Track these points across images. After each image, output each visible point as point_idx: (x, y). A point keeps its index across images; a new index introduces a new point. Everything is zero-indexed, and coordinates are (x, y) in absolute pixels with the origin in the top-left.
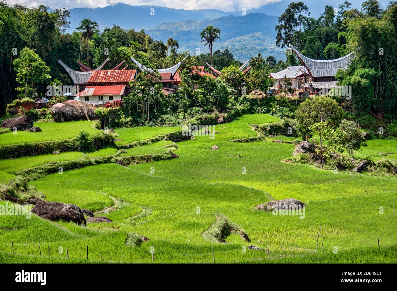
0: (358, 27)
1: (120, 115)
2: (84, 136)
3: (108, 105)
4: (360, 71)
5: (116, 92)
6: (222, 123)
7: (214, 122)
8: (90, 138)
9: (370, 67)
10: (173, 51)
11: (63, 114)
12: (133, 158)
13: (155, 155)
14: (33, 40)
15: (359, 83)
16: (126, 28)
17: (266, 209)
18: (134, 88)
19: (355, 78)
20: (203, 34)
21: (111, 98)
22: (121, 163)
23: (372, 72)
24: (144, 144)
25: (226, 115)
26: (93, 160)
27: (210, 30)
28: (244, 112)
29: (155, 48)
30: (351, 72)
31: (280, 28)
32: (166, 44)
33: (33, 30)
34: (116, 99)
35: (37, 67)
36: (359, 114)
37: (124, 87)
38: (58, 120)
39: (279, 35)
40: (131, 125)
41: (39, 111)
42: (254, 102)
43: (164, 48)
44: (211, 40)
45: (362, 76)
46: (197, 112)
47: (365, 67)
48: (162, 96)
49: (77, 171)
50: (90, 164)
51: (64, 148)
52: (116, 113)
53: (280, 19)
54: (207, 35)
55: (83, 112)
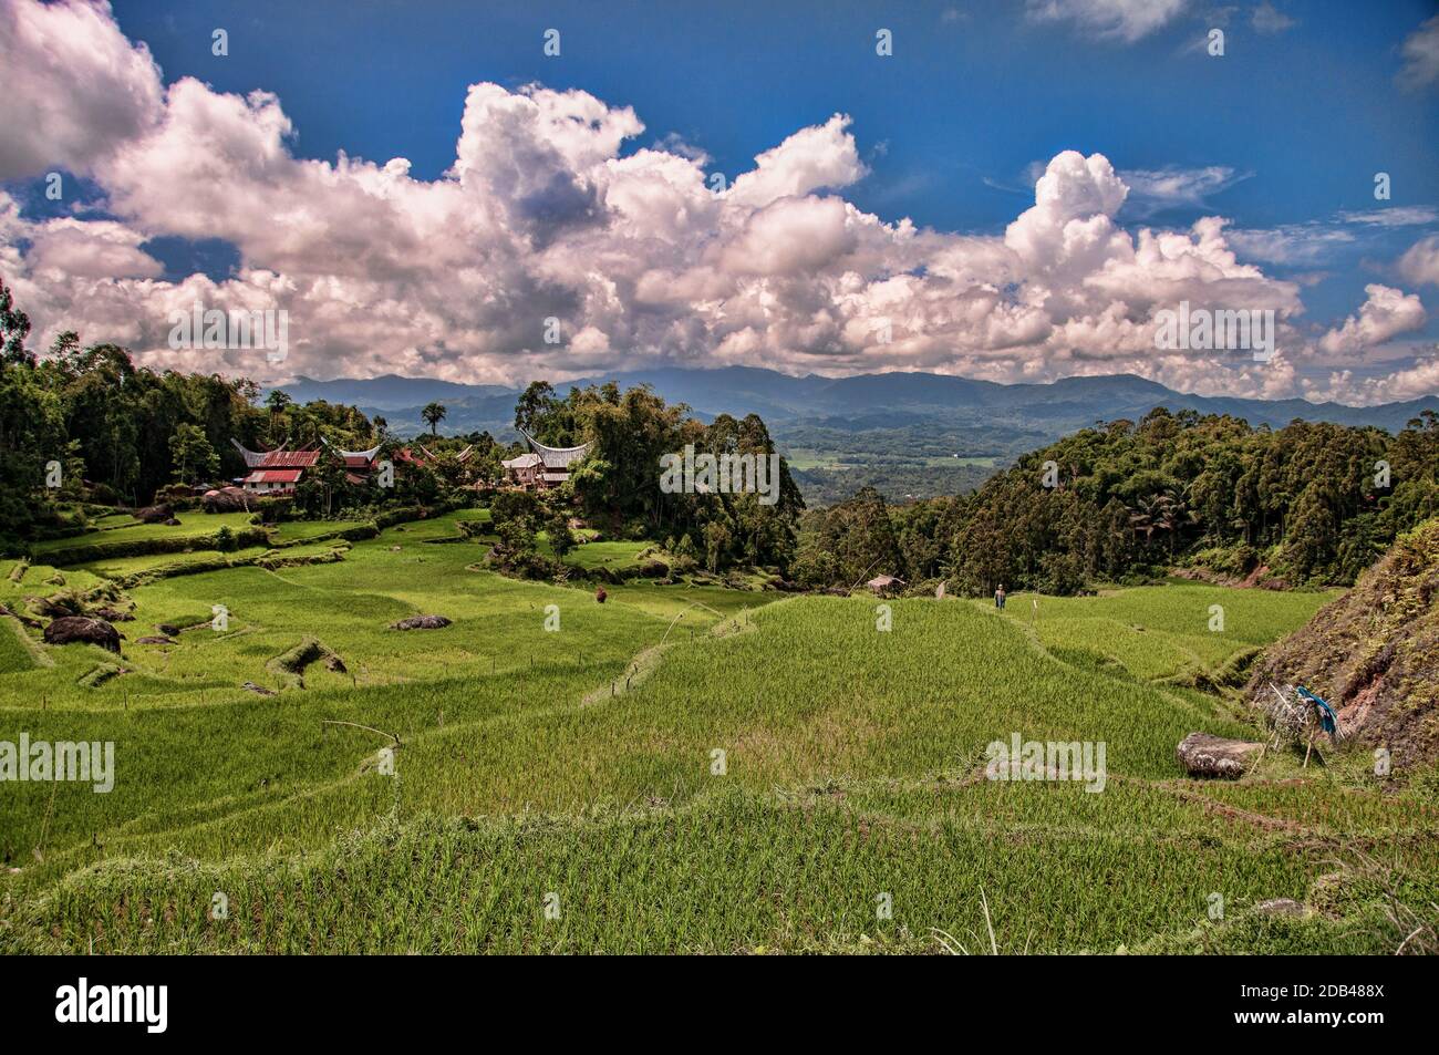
0: (592, 413)
1: (290, 507)
2: (225, 532)
3: (275, 494)
4: (594, 463)
5: (288, 479)
6: (424, 519)
7: (415, 517)
8: (233, 534)
9: (605, 459)
10: (380, 431)
11: (216, 504)
12: (285, 560)
13: (313, 557)
14: (203, 414)
15: (592, 476)
16: (333, 403)
17: (399, 628)
18: (312, 474)
19: (586, 472)
20: (424, 412)
21: (283, 485)
22: (268, 566)
23: (607, 464)
24: (309, 543)
25: (431, 509)
26: (230, 561)
27: (433, 408)
28: (459, 506)
29: (359, 427)
30: (586, 463)
31: (519, 410)
32: (372, 423)
33: (203, 403)
34: (288, 487)
35: (196, 446)
36: (592, 513)
37: (300, 473)
38: (209, 512)
39: (519, 417)
40: (305, 519)
41: (192, 499)
42: (473, 494)
43: (368, 427)
44: (434, 420)
45: (596, 469)
46: (394, 505)
47: (599, 459)
48: (349, 483)
49: (205, 575)
50: (226, 566)
51: (198, 545)
52: (286, 504)
53: (522, 399)
54: (430, 414)
55: (241, 501)
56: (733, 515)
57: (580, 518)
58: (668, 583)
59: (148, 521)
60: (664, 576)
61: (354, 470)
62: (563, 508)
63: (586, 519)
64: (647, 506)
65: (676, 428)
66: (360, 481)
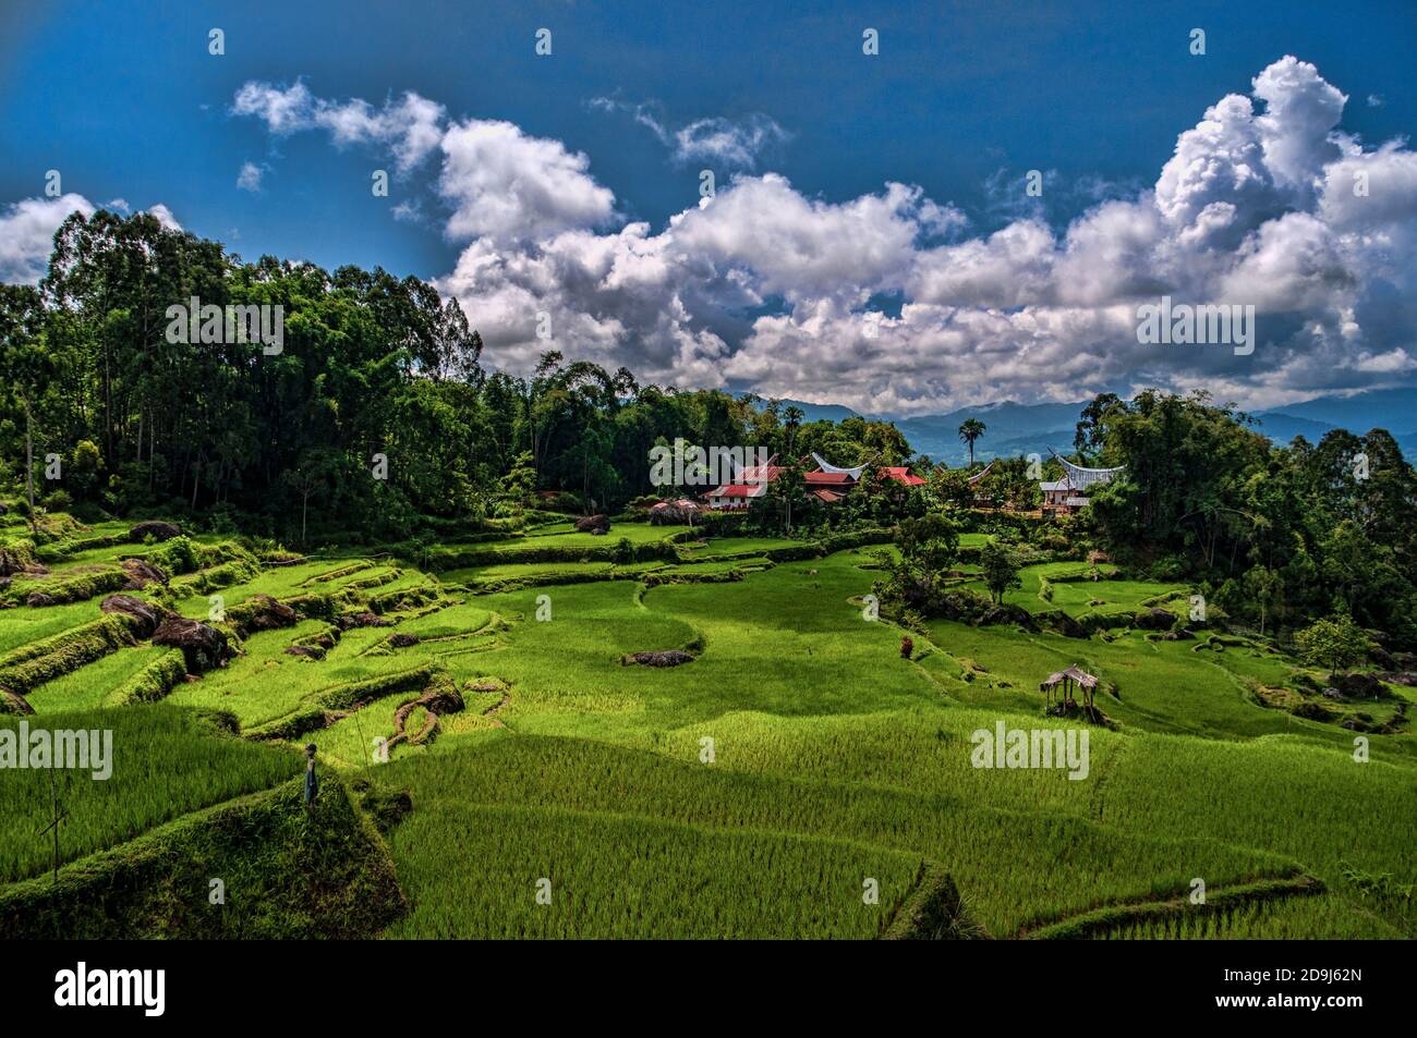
1: (739, 522)
2: (624, 544)
11: (660, 516)
12: (675, 577)
13: (709, 575)
15: (1114, 501)
18: (770, 489)
19: (1105, 496)
21: (743, 500)
22: (652, 581)
23: (1135, 487)
26: (613, 574)
34: (747, 502)
36: (1115, 545)
38: (655, 524)
40: (757, 536)
42: (981, 518)
44: (972, 436)
45: (1119, 493)
47: (1124, 480)
50: (605, 578)
52: (738, 519)
53: (1086, 413)
54: (968, 430)
55: (686, 515)
56: (1319, 560)
57: (1101, 550)
58: (1171, 639)
59: (583, 530)
60: (1167, 628)
61: (833, 488)
62: (1084, 538)
63: (1107, 552)
64: (1187, 540)
65: (1234, 444)
66: (835, 499)
